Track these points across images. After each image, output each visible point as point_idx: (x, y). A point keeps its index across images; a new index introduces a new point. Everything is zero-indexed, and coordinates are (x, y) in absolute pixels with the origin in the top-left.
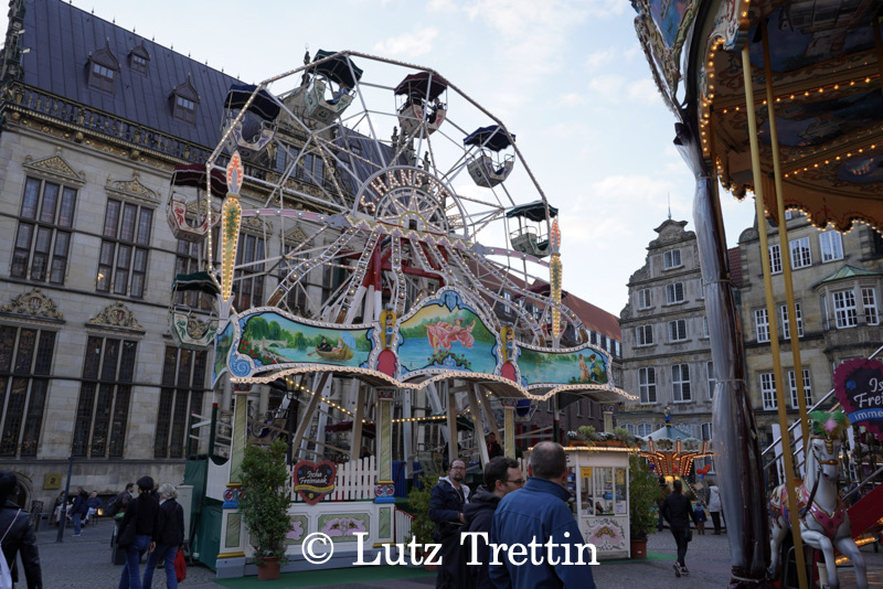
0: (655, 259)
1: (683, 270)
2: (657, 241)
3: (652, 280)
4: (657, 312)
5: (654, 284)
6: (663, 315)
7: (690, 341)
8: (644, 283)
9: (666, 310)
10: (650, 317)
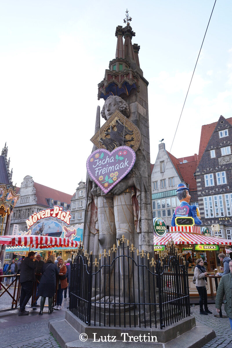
0: (77, 193)
1: (83, 197)
2: (78, 188)
3: (76, 200)
4: (76, 209)
5: (76, 201)
6: (77, 211)
7: (82, 219)
8: (74, 200)
9: (78, 209)
10: (74, 211)
